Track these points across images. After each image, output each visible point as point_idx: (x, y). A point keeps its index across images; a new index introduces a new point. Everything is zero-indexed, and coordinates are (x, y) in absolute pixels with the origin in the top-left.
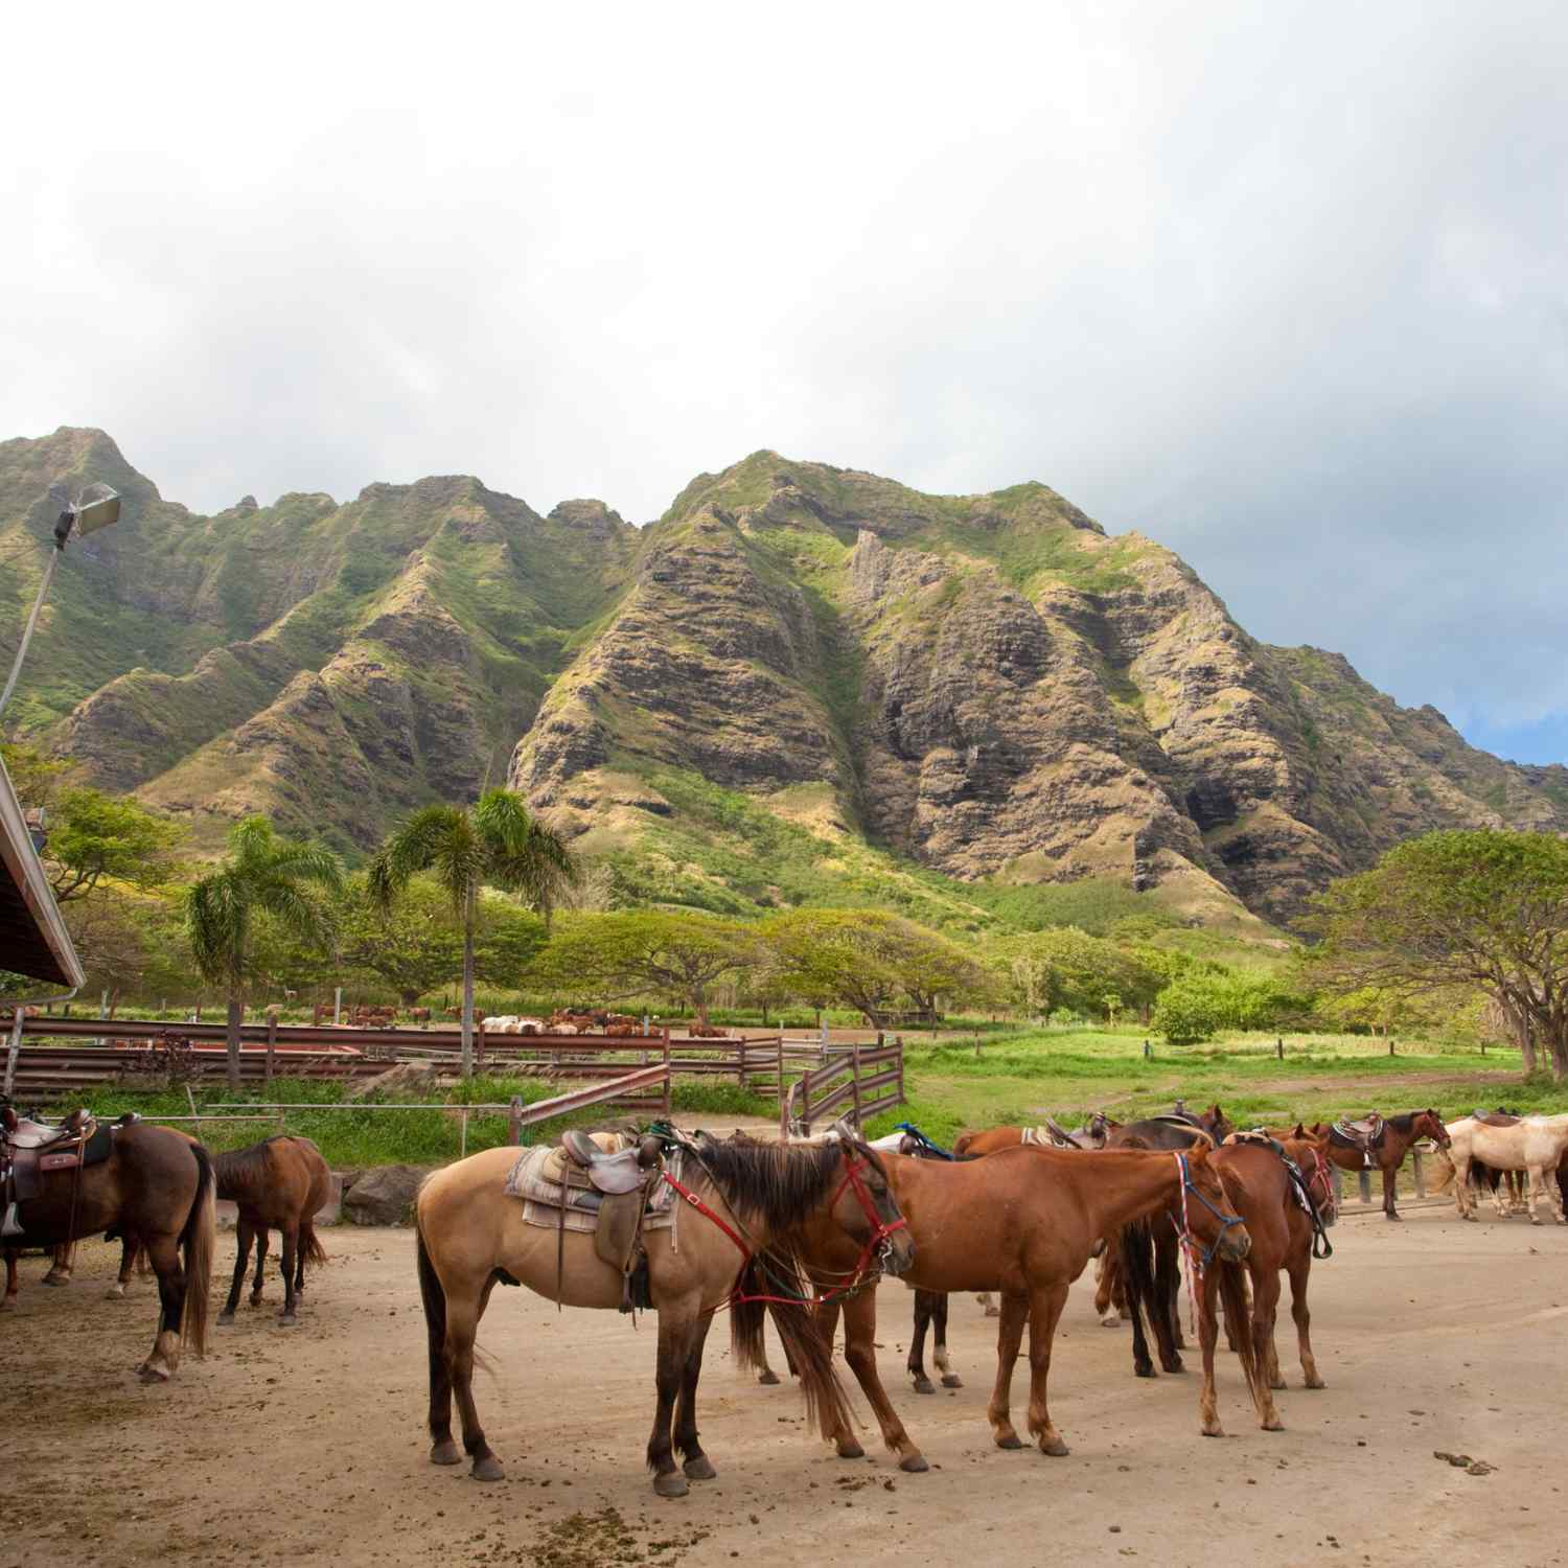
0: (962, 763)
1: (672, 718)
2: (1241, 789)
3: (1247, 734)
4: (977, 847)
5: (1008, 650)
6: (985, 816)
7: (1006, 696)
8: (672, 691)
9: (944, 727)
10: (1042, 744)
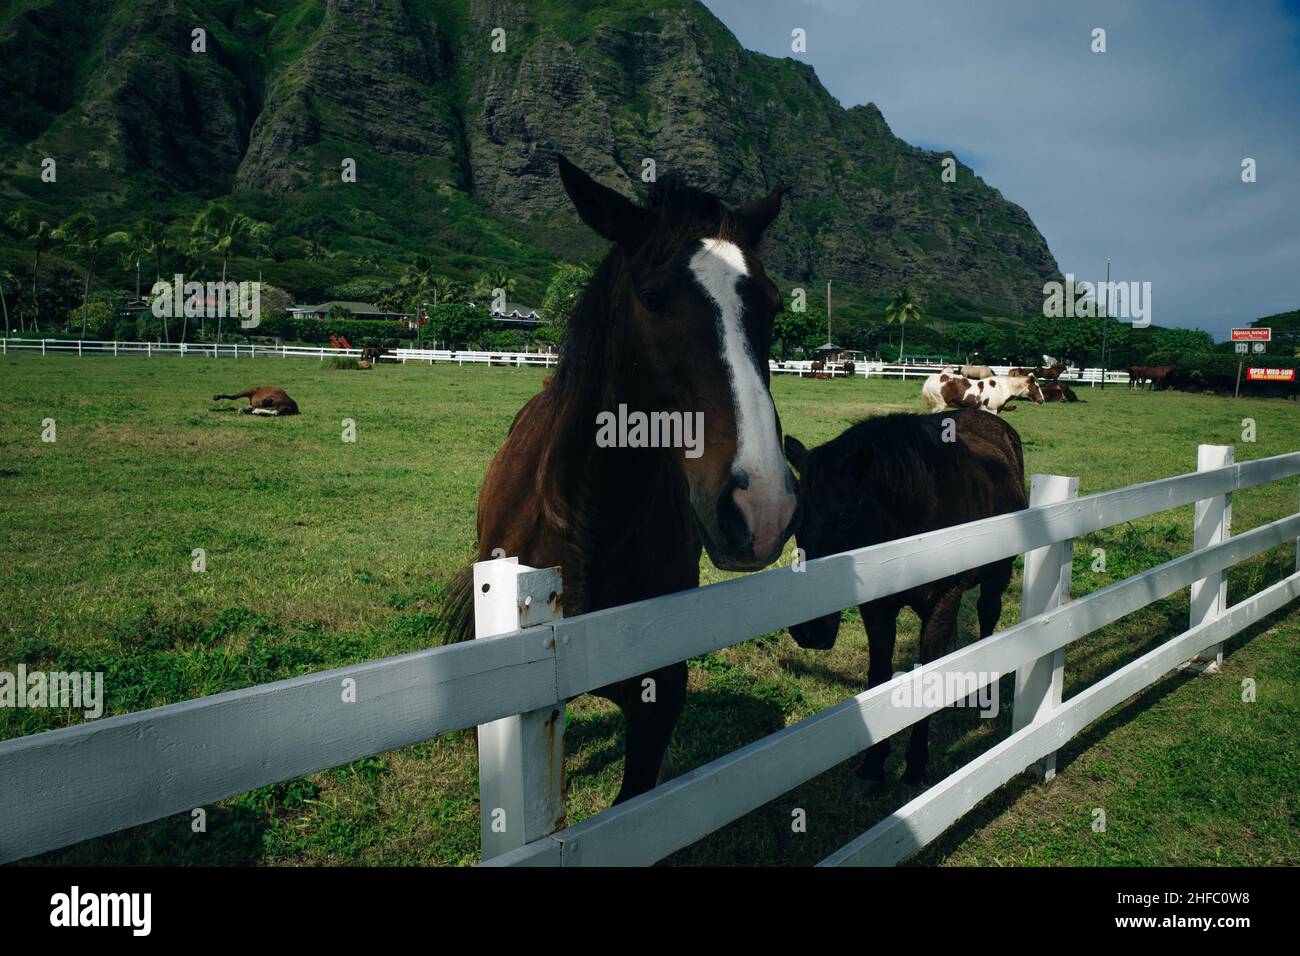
0: (527, 151)
1: (354, 111)
2: (691, 176)
3: (701, 142)
4: (531, 204)
5: (559, 83)
6: (537, 185)
7: (555, 113)
8: (353, 93)
9: (517, 126)
10: (573, 145)
